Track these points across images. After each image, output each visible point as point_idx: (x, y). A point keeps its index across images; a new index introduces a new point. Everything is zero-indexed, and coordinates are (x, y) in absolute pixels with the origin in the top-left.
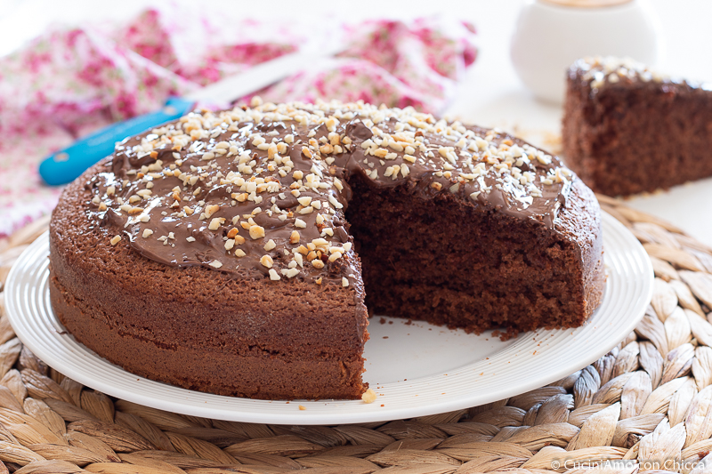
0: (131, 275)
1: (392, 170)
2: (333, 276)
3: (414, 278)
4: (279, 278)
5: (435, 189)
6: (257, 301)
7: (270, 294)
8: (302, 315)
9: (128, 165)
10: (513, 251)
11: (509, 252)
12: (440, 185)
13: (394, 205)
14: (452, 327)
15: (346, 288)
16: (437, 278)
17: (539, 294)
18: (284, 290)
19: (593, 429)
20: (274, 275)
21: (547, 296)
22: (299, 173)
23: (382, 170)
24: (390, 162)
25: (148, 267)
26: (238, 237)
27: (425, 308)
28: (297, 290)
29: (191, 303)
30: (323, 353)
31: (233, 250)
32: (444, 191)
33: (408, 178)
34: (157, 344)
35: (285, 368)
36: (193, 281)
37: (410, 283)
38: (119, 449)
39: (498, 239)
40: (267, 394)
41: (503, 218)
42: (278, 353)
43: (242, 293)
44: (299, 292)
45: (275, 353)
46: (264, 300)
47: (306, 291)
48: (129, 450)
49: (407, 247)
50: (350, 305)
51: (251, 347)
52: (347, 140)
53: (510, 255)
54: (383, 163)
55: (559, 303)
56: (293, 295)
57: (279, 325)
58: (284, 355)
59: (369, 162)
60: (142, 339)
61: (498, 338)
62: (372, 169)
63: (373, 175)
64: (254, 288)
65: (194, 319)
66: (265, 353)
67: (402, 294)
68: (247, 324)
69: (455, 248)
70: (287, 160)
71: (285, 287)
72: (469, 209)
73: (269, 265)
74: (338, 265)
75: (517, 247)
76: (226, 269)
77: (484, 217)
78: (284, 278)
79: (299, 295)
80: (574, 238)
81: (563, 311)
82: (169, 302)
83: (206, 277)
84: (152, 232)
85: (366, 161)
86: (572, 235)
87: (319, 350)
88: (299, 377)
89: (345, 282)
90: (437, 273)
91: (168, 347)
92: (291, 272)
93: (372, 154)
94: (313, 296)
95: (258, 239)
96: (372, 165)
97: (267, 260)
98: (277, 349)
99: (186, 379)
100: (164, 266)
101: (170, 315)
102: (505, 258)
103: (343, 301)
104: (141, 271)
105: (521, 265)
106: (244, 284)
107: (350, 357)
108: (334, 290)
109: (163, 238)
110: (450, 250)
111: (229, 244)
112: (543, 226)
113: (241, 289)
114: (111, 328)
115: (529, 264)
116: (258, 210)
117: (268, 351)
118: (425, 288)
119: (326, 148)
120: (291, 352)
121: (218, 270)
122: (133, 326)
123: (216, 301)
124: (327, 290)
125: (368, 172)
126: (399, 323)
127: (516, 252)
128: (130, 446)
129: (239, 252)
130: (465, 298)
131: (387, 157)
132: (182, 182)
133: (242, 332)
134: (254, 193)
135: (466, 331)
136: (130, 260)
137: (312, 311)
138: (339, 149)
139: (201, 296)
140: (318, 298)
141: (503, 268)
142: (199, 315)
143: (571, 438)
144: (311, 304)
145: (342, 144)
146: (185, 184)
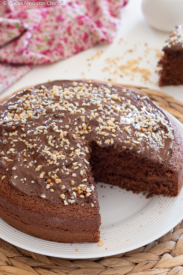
0: (11, 196)
1: (107, 142)
2: (88, 202)
3: (114, 173)
4: (68, 204)
5: (124, 149)
6: (60, 214)
7: (65, 210)
8: (77, 219)
9: (4, 131)
10: (152, 171)
11: (150, 171)
12: (125, 147)
13: (107, 152)
14: (128, 190)
15: (93, 207)
16: (123, 174)
17: (161, 185)
18: (70, 209)
19: (181, 245)
20: (66, 203)
21: (165, 186)
22: (72, 148)
23: (103, 141)
24: (107, 138)
25: (17, 193)
26: (51, 183)
27: (118, 182)
28: (75, 209)
29: (35, 212)
30: (84, 230)
31: (49, 189)
32: (127, 149)
33: (113, 145)
34: (22, 222)
35: (71, 235)
36: (35, 202)
37: (113, 175)
38: (9, 256)
39: (147, 166)
40: (63, 241)
41: (149, 161)
42: (68, 230)
43: (54, 209)
44: (75, 210)
45: (66, 230)
46: (62, 213)
47: (78, 209)
48: (13, 257)
49: (112, 164)
50: (94, 214)
51: (58, 228)
52: (89, 127)
53: (151, 172)
54: (104, 138)
55: (169, 188)
56: (73, 211)
57: (68, 222)
58: (70, 231)
59: (98, 137)
60: (16, 219)
61: (145, 196)
62: (99, 141)
63: (100, 143)
64: (59, 208)
65: (36, 217)
66: (63, 230)
67: (109, 178)
68: (56, 221)
69: (130, 166)
70: (67, 141)
71: (70, 207)
72: (137, 157)
73: (64, 198)
74: (90, 198)
75: (154, 169)
76: (48, 198)
77: (142, 159)
78: (70, 203)
79: (76, 211)
80: (176, 170)
81: (170, 191)
82: (26, 210)
83: (40, 201)
84: (17, 176)
85: (97, 137)
86: (175, 168)
87: (83, 230)
88: (76, 237)
89: (93, 205)
90: (123, 173)
91: (26, 224)
92: (72, 201)
93: (99, 134)
94: (81, 211)
95: (58, 183)
96: (99, 139)
97: (63, 196)
98: (67, 229)
99: (33, 234)
100: (23, 194)
101: (27, 214)
102: (150, 173)
103: (92, 213)
104: (14, 194)
105: (155, 176)
106: (55, 206)
107: (94, 231)
108: (88, 208)
109: (22, 180)
110: (128, 167)
111: (48, 186)
112: (164, 166)
113: (53, 208)
114: (4, 212)
115: (158, 175)
116: (58, 169)
117: (64, 230)
118: (118, 177)
119: (82, 133)
120: (73, 230)
121: (44, 199)
122: (12, 214)
123: (44, 212)
124: (86, 208)
125: (98, 142)
126: (108, 186)
127: (153, 171)
128: (13, 255)
129: (52, 190)
130: (133, 182)
131: (105, 135)
132: (27, 146)
133: (54, 223)
134: (56, 161)
135: (133, 193)
136: (10, 188)
137: (81, 218)
138: (87, 132)
139: (39, 210)
140: (83, 212)
141: (149, 177)
142: (38, 216)
143: (173, 249)
144: (80, 215)
145: (88, 129)
146: (28, 147)
